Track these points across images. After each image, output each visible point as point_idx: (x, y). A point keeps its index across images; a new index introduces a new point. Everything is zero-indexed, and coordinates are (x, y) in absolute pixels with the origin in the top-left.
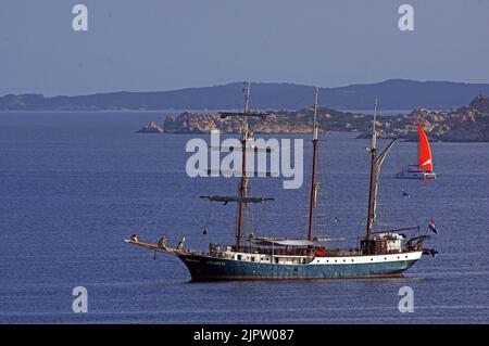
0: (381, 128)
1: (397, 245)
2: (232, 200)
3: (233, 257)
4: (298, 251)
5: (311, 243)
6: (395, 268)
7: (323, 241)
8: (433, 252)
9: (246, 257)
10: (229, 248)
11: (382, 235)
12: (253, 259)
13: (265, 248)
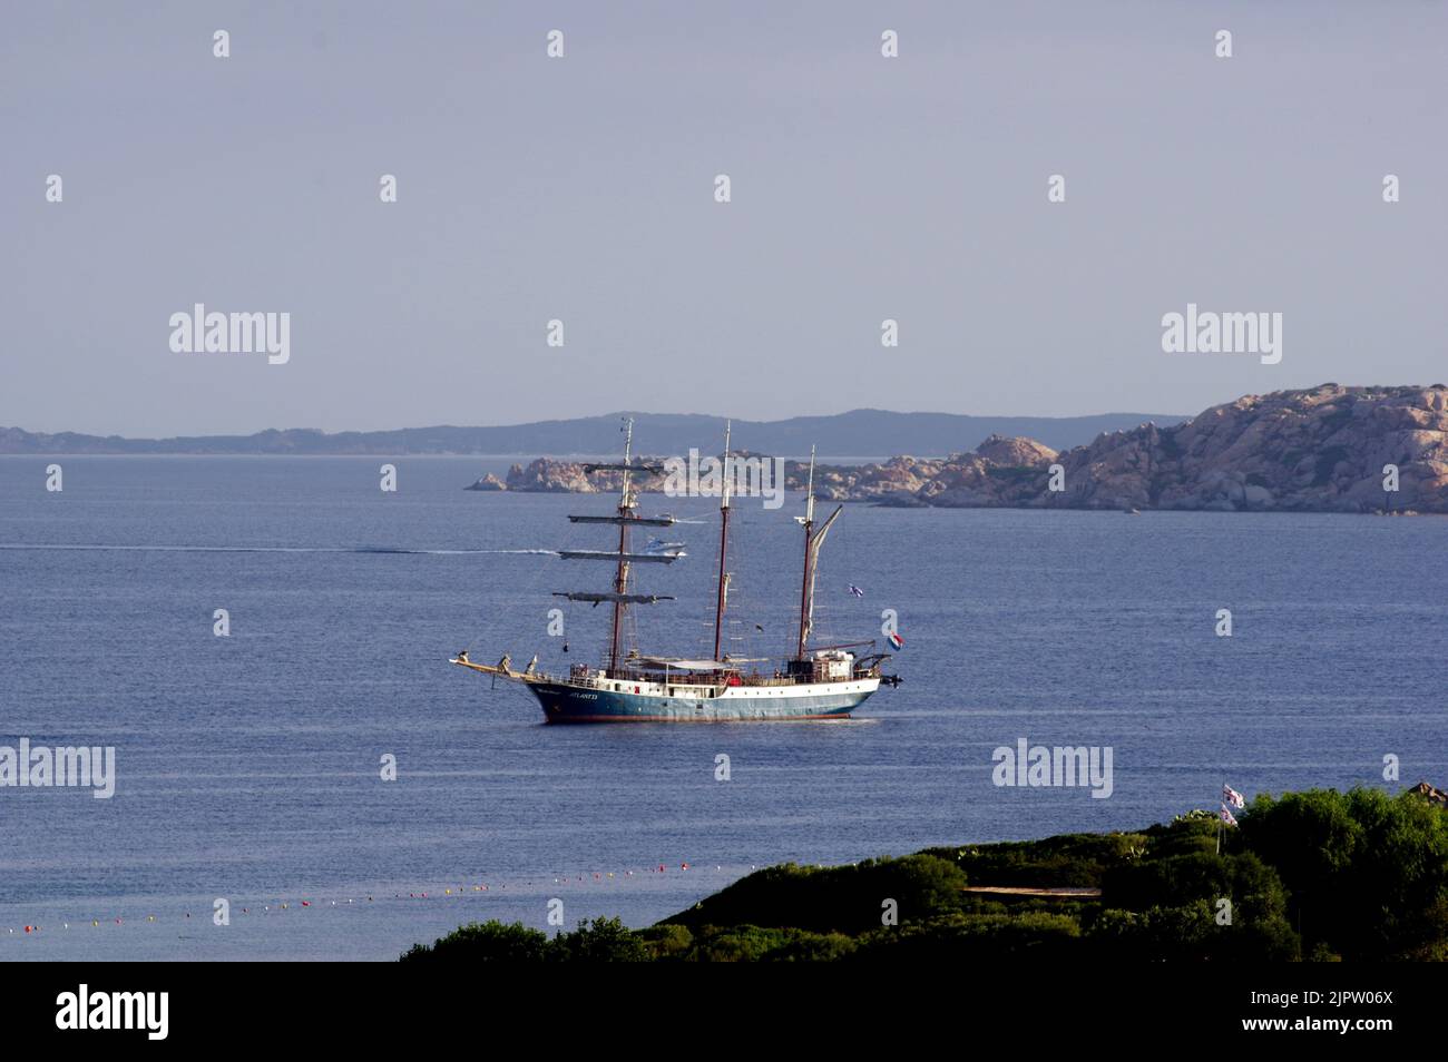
0: (841, 484)
1: (844, 668)
2: (605, 598)
3: (608, 687)
4: (702, 677)
5: (719, 666)
6: (841, 705)
7: (737, 662)
8: (896, 680)
9: (627, 686)
10: (603, 673)
11: (821, 654)
12: (637, 690)
13: (655, 672)
